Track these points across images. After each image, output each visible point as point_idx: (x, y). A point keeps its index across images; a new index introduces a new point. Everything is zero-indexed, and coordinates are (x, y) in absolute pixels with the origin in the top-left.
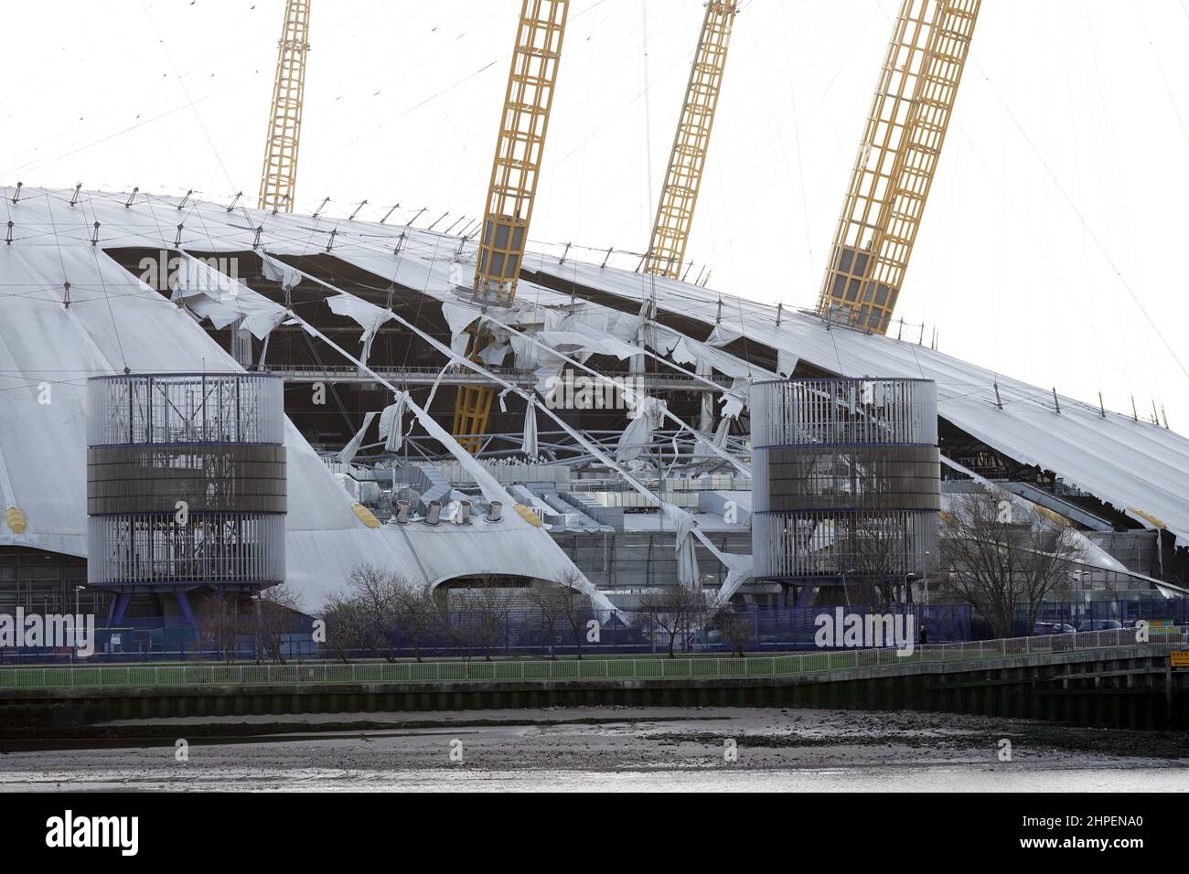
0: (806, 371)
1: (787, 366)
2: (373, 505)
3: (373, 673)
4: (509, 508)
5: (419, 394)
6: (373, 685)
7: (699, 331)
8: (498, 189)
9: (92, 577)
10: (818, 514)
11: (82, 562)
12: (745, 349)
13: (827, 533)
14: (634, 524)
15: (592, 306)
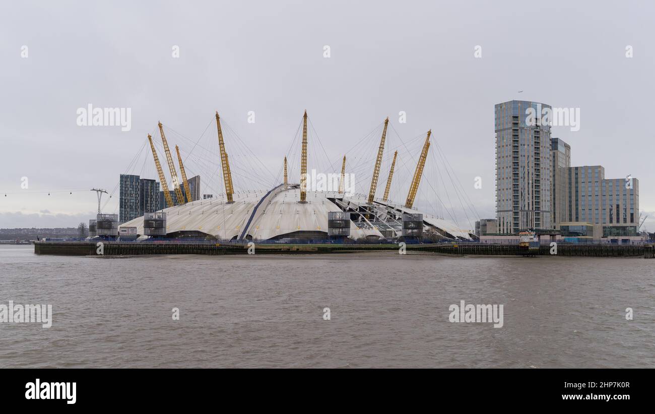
0: (405, 213)
1: (403, 212)
2: (358, 227)
3: (363, 246)
4: (374, 228)
5: (364, 215)
6: (363, 247)
7: (393, 208)
8: (371, 192)
9: (328, 234)
10: (409, 229)
11: (327, 233)
12: (398, 210)
13: (410, 231)
14: (388, 230)
15: (381, 205)
